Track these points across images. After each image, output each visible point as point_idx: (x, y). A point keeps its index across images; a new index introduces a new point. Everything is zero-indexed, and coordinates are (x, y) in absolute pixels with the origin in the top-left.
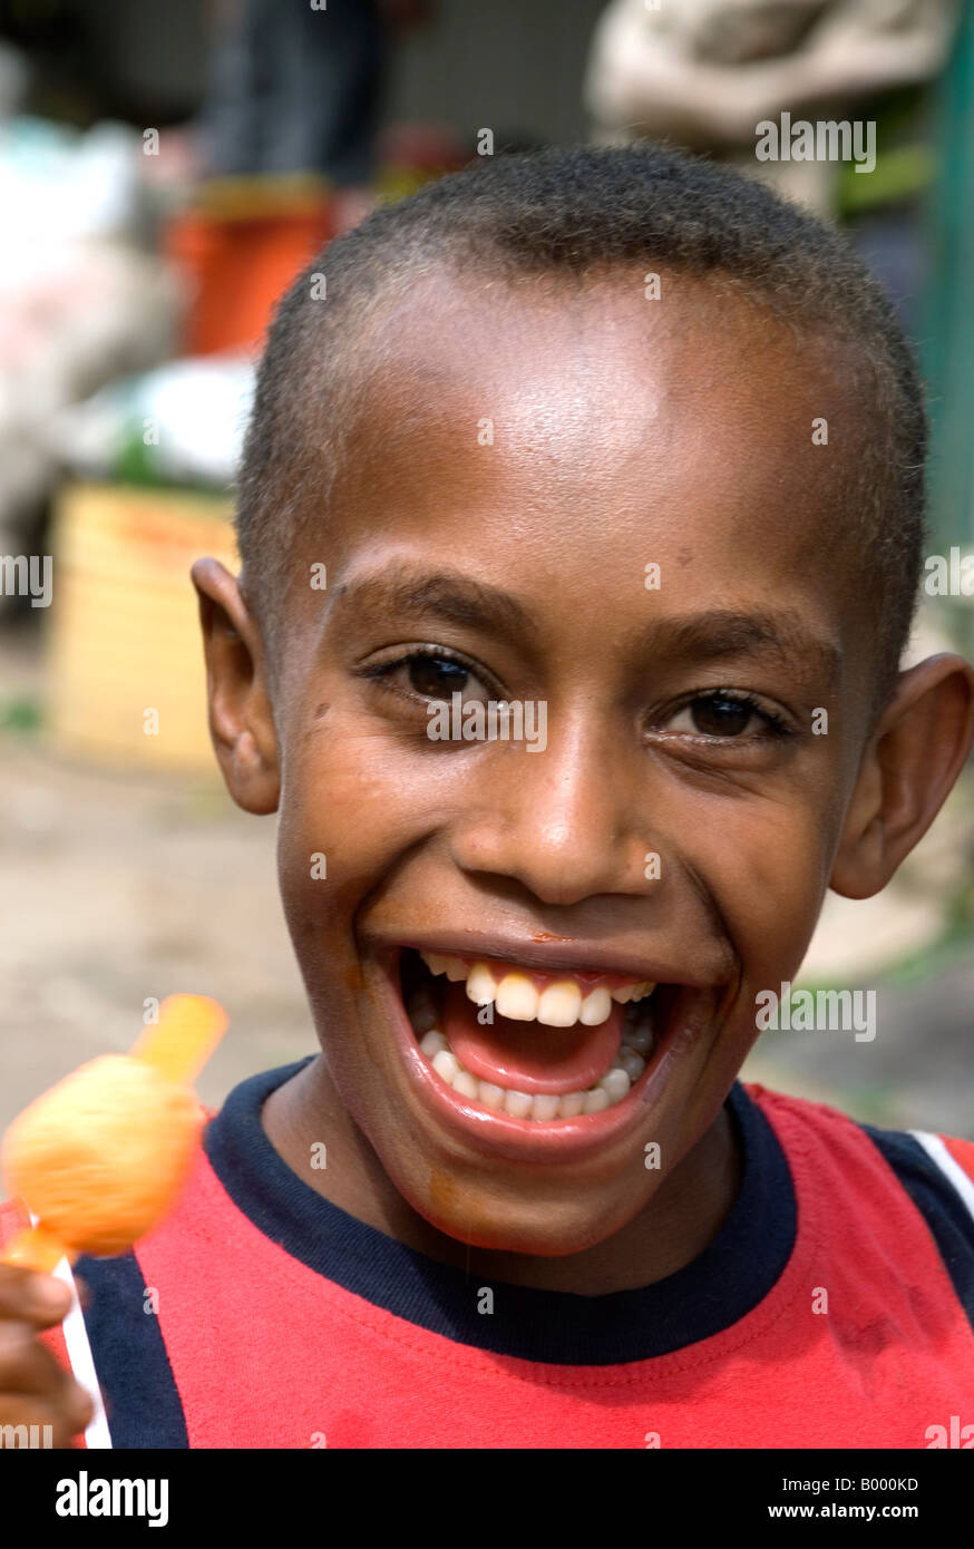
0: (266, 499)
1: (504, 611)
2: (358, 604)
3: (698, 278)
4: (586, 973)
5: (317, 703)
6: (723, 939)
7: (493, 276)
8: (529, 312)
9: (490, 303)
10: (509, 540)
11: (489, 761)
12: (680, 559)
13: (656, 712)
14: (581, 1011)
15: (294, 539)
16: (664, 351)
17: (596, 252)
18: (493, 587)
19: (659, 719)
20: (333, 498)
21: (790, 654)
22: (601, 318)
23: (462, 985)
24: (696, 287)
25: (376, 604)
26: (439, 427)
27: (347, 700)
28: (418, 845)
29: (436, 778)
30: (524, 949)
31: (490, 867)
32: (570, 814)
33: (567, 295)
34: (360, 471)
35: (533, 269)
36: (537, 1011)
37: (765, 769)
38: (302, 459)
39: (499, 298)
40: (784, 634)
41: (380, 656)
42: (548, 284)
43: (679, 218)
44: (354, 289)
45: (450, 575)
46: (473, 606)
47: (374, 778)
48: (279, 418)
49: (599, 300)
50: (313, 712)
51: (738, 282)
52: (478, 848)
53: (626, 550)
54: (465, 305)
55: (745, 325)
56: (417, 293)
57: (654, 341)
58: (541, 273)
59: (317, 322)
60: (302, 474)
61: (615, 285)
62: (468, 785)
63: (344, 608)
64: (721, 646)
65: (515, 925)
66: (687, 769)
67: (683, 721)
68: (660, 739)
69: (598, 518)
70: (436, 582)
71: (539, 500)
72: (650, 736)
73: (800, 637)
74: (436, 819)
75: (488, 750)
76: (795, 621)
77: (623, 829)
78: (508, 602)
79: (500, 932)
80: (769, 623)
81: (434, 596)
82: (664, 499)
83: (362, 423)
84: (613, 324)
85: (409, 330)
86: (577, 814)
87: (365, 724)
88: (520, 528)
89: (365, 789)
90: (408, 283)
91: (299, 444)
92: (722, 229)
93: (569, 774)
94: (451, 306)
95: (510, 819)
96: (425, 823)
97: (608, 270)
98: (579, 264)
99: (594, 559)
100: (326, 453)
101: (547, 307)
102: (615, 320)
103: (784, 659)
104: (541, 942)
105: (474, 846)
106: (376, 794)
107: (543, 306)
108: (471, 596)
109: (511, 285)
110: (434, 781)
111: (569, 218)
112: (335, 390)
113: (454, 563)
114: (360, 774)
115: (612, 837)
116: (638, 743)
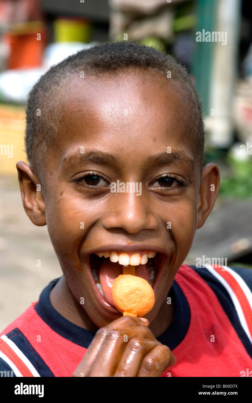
0: (36, 142)
1: (110, 159)
2: (70, 162)
3: (146, 69)
4: (141, 251)
5: (60, 192)
6: (172, 241)
7: (92, 75)
8: (104, 82)
9: (93, 81)
10: (109, 140)
11: (109, 200)
12: (153, 140)
13: (150, 182)
14: (141, 261)
15: (47, 150)
16: (141, 88)
17: (119, 66)
18: (106, 153)
19: (151, 184)
20: (57, 137)
21: (184, 162)
22: (124, 81)
23: (109, 258)
24: (146, 72)
25: (75, 161)
26: (86, 114)
27: (69, 189)
28: (93, 225)
29: (95, 207)
30: (125, 247)
31: (114, 226)
32: (134, 209)
33: (113, 77)
34: (65, 129)
35: (103, 72)
36: (130, 262)
37: (179, 194)
38: (46, 129)
39: (95, 80)
40: (181, 157)
41: (77, 176)
42: (108, 75)
43: (139, 55)
44: (52, 85)
45: (95, 151)
46: (102, 158)
47: (79, 210)
48: (37, 121)
49: (122, 77)
50: (60, 194)
51: (156, 69)
52: (110, 222)
53: (140, 139)
54: (87, 83)
55: (160, 80)
56: (72, 82)
57: (138, 86)
58: (105, 73)
59: (43, 95)
60: (47, 133)
61: (125, 73)
62: (104, 207)
63: (66, 164)
64: (166, 161)
65: (122, 241)
66: (161, 197)
67: (157, 184)
68: (152, 189)
69: (131, 132)
70: (91, 153)
71: (115, 129)
72: (150, 188)
73: (185, 157)
74: (97, 217)
75: (108, 198)
76: (183, 153)
77: (147, 212)
78: (111, 156)
79: (118, 243)
80: (178, 154)
81: (91, 157)
82: (148, 125)
83: (63, 116)
84: (127, 83)
85: (72, 91)
86: (136, 209)
87: (74, 195)
88: (111, 137)
89: (77, 214)
90: (69, 80)
91: (45, 126)
92: (150, 56)
93: (132, 199)
94: (83, 84)
95: (118, 213)
96: (94, 219)
97: (122, 70)
98: (115, 69)
99: (131, 143)
100: (53, 126)
101: (108, 80)
102: (127, 81)
103: (182, 163)
104: (129, 244)
105: (109, 221)
106: (80, 214)
107: (107, 81)
108: (101, 156)
109: (98, 76)
110: (95, 208)
111: (111, 57)
112: (53, 110)
113: (96, 148)
114: (75, 210)
115: (145, 214)
116: (147, 190)
